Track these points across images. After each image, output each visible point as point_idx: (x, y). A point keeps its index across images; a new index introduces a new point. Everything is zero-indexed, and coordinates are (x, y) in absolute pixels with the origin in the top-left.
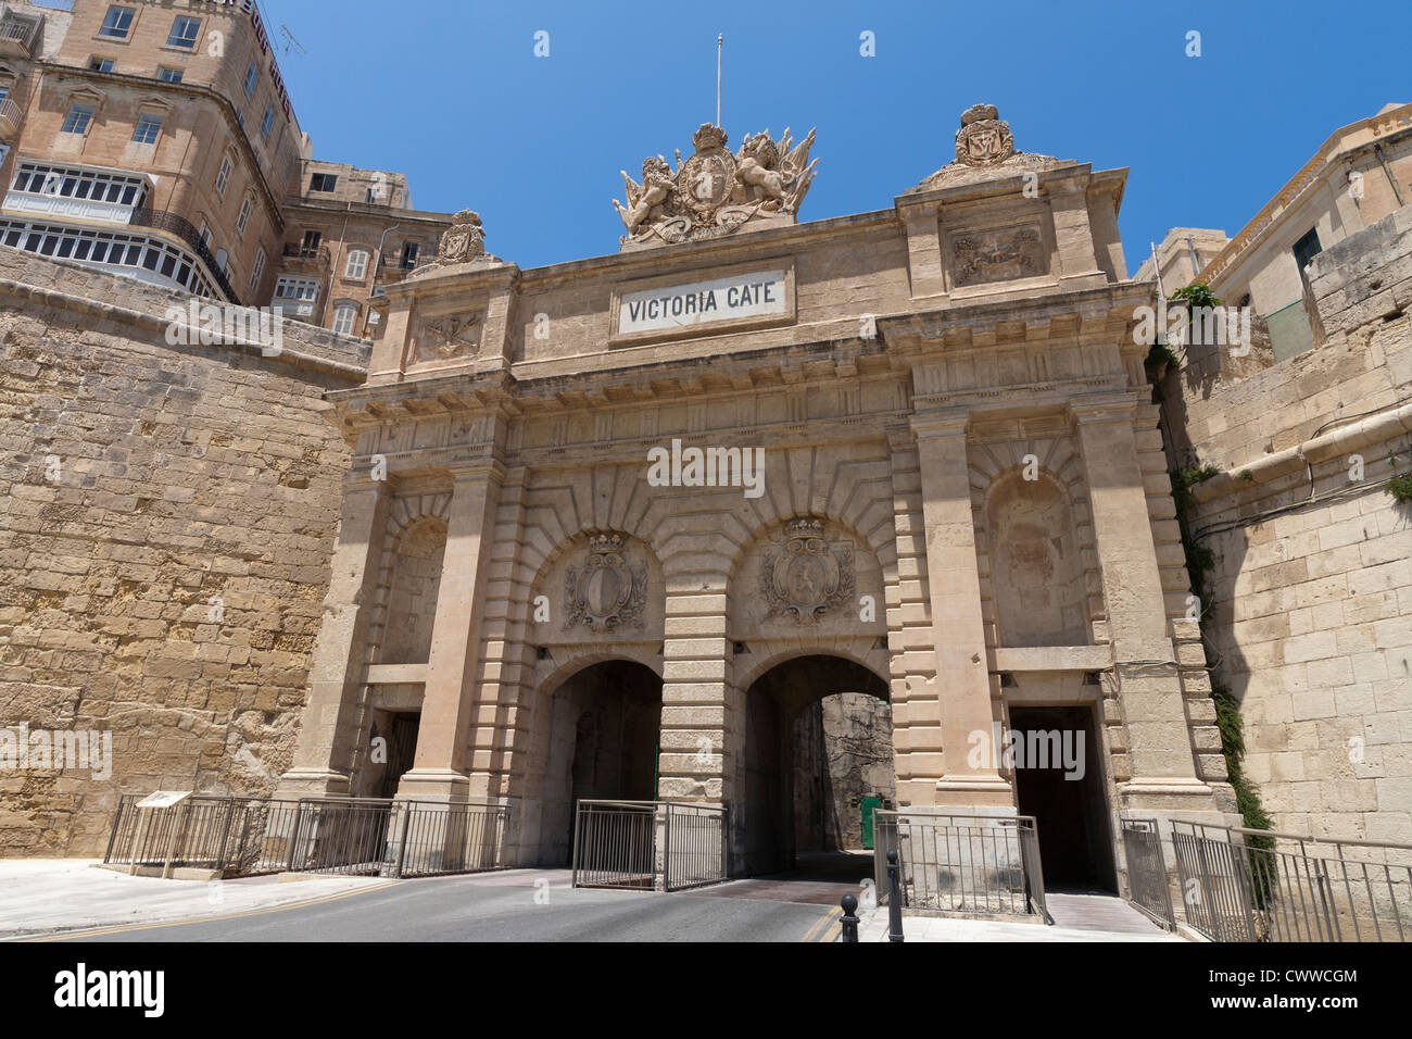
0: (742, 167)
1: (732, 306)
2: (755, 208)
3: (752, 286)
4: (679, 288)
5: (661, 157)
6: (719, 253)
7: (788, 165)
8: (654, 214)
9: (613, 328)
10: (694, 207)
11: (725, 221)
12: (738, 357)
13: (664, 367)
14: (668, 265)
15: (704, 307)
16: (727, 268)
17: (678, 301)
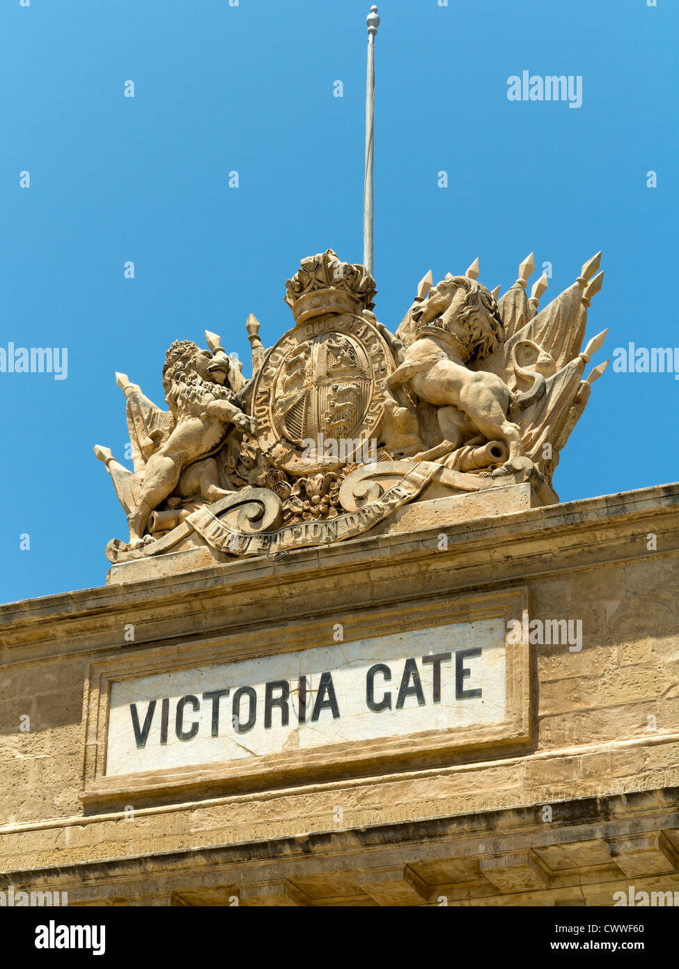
0: (407, 362)
1: (377, 708)
2: (435, 466)
3: (426, 660)
4: (250, 666)
5: (213, 337)
6: (346, 581)
7: (527, 353)
8: (191, 483)
9: (93, 763)
10: (289, 466)
11: (360, 499)
12: (376, 838)
13: (201, 860)
14: (222, 610)
15: (309, 712)
16: (362, 616)
17: (245, 699)
